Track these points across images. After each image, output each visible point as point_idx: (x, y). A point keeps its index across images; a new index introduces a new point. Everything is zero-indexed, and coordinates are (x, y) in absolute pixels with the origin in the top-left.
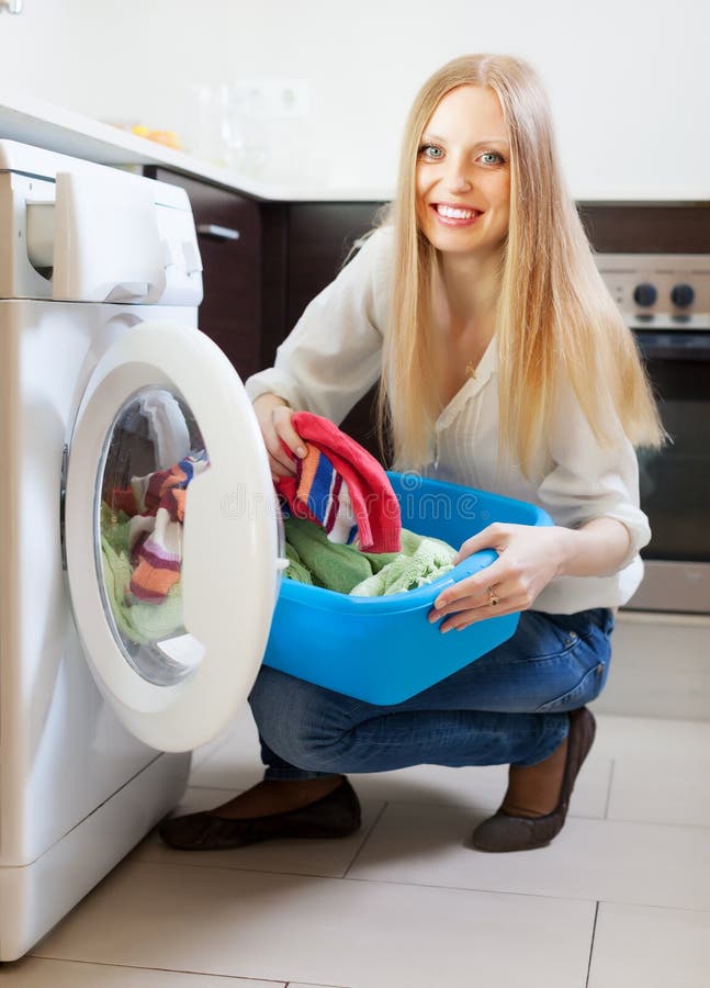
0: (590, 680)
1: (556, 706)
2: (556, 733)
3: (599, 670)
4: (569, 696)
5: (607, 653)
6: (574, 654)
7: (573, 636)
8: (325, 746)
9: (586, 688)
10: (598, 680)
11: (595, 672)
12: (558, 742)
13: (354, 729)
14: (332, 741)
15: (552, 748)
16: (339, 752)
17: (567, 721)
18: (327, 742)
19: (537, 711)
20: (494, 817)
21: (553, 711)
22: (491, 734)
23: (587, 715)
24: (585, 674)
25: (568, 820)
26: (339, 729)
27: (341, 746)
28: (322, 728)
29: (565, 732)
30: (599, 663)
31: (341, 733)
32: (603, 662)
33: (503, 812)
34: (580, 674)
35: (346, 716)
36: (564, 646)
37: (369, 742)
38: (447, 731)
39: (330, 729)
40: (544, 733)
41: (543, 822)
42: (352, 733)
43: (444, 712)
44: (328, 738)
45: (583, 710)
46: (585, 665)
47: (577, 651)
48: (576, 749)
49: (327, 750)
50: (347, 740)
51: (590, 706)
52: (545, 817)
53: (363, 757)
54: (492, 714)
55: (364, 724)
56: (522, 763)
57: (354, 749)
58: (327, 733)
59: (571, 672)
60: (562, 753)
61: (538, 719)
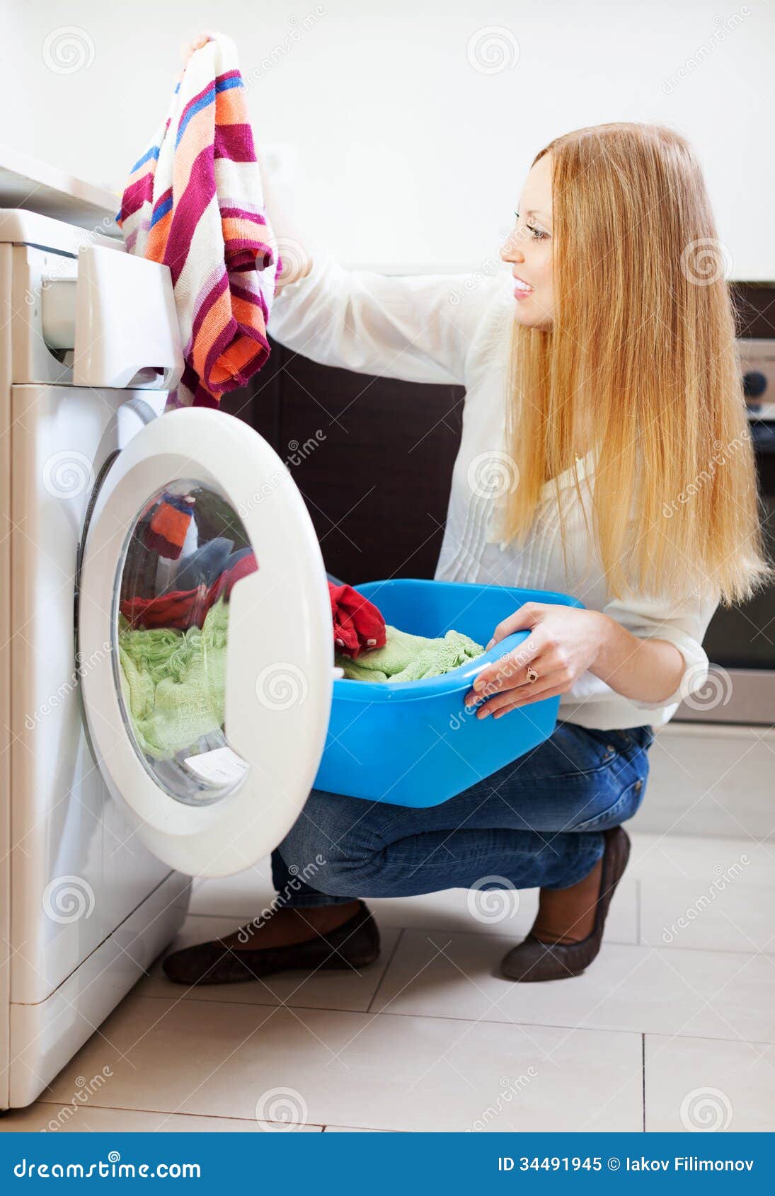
0: (628, 798)
1: (593, 825)
2: (591, 853)
3: (638, 787)
4: (607, 814)
5: (645, 768)
6: (612, 769)
7: (611, 749)
8: (355, 869)
9: (624, 805)
10: (636, 797)
11: (634, 789)
12: (594, 863)
13: (385, 849)
14: (362, 863)
15: (588, 869)
16: (369, 875)
17: (603, 840)
18: (356, 865)
19: (572, 830)
20: (523, 944)
21: (589, 830)
22: (527, 855)
23: (621, 834)
24: (622, 791)
25: (604, 947)
26: (369, 850)
27: (371, 868)
28: (352, 849)
29: (601, 851)
30: (637, 779)
31: (371, 854)
32: (642, 779)
33: (533, 938)
34: (618, 791)
35: (378, 836)
36: (601, 761)
37: (401, 864)
38: (481, 850)
39: (361, 849)
40: (580, 853)
41: (575, 949)
42: (383, 854)
43: (478, 830)
44: (360, 859)
45: (619, 829)
46: (623, 782)
47: (615, 766)
48: (611, 870)
49: (356, 873)
50: (377, 862)
51: (626, 825)
52: (578, 943)
53: (394, 879)
54: (527, 833)
55: (395, 844)
56: (556, 885)
57: (384, 872)
58: (357, 854)
59: (609, 788)
60: (596, 874)
61: (572, 839)
